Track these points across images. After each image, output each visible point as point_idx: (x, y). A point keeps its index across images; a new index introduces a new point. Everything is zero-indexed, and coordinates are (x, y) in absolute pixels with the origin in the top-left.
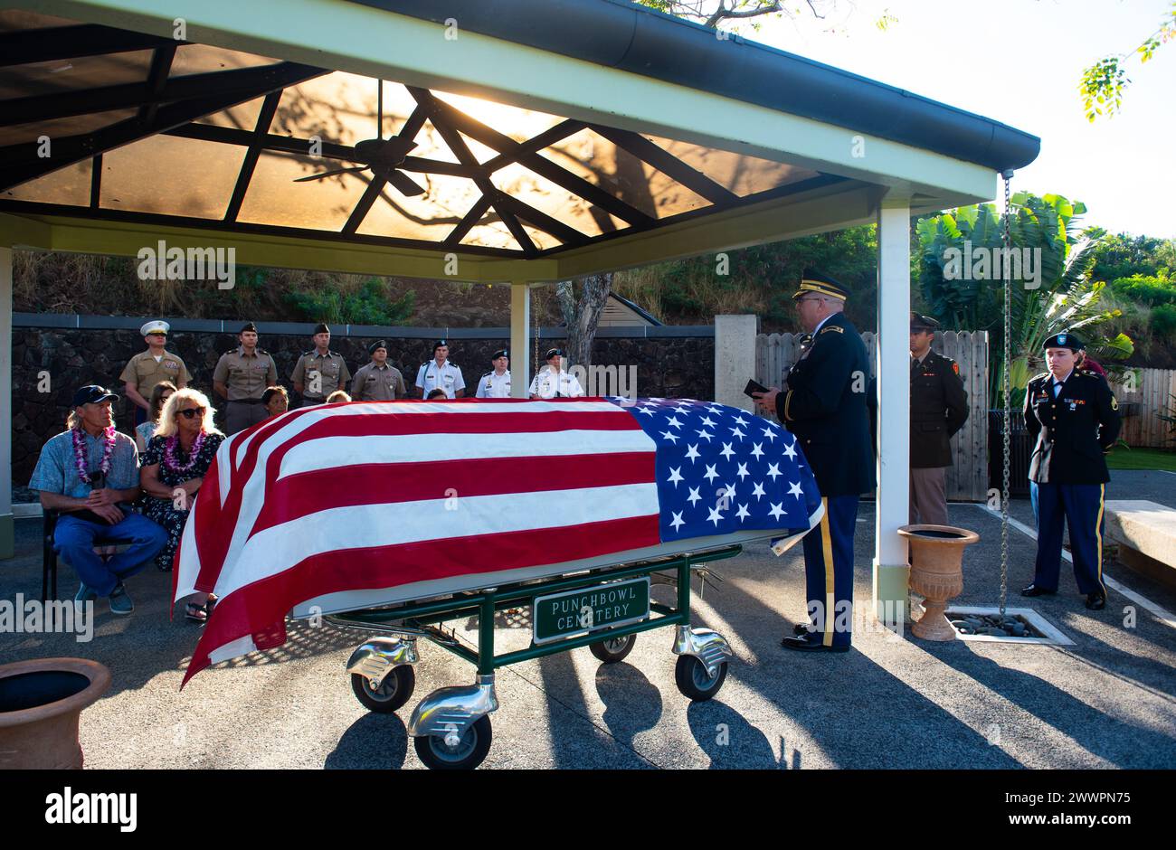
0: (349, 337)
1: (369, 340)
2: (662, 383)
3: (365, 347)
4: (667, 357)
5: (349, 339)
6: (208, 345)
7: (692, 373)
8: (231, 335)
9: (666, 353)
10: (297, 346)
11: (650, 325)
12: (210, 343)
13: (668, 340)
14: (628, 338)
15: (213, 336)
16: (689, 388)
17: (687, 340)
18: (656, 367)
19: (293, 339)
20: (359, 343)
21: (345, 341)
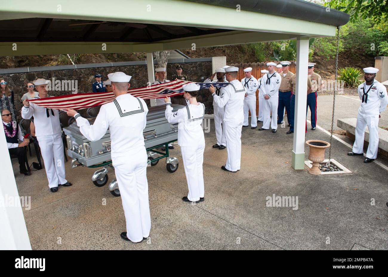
0: (77, 69)
1: (84, 69)
2: (190, 78)
3: (83, 72)
4: (192, 69)
5: (77, 70)
6: (24, 77)
7: (200, 74)
8: (32, 73)
9: (191, 67)
10: (58, 74)
11: (185, 58)
12: (25, 77)
13: (191, 63)
14: (178, 63)
15: (26, 74)
16: (199, 79)
17: (198, 63)
18: (188, 73)
19: (56, 72)
20: (81, 71)
21: (76, 71)
